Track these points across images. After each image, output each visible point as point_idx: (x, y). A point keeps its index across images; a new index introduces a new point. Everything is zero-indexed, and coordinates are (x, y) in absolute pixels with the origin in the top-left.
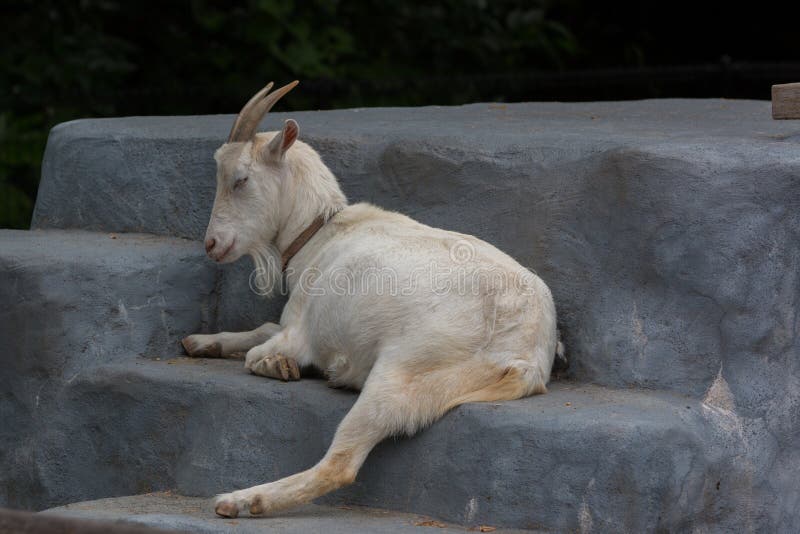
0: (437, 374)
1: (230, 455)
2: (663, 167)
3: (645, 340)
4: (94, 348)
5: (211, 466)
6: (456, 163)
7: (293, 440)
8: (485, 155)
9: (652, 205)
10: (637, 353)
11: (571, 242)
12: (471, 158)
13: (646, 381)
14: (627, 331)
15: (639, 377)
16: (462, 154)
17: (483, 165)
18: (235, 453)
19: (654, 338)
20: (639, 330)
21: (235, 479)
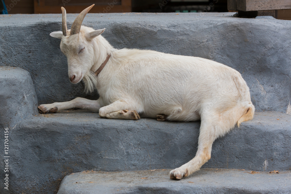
0: (228, 112)
1: (128, 152)
2: (259, 28)
3: (265, 93)
4: (19, 113)
5: (118, 158)
6: (155, 30)
7: (155, 144)
8: (164, 27)
9: (260, 42)
10: (264, 98)
11: (222, 58)
12: (160, 29)
13: (268, 108)
14: (258, 90)
15: (266, 107)
16: (155, 27)
17: (165, 31)
18: (130, 152)
19: (269, 92)
20: (263, 89)
21: (132, 162)
